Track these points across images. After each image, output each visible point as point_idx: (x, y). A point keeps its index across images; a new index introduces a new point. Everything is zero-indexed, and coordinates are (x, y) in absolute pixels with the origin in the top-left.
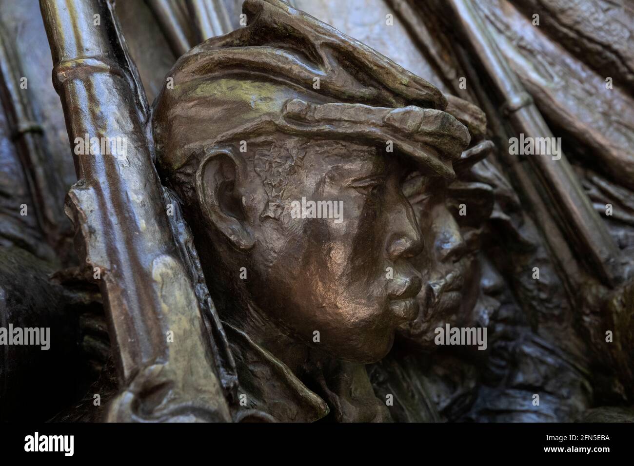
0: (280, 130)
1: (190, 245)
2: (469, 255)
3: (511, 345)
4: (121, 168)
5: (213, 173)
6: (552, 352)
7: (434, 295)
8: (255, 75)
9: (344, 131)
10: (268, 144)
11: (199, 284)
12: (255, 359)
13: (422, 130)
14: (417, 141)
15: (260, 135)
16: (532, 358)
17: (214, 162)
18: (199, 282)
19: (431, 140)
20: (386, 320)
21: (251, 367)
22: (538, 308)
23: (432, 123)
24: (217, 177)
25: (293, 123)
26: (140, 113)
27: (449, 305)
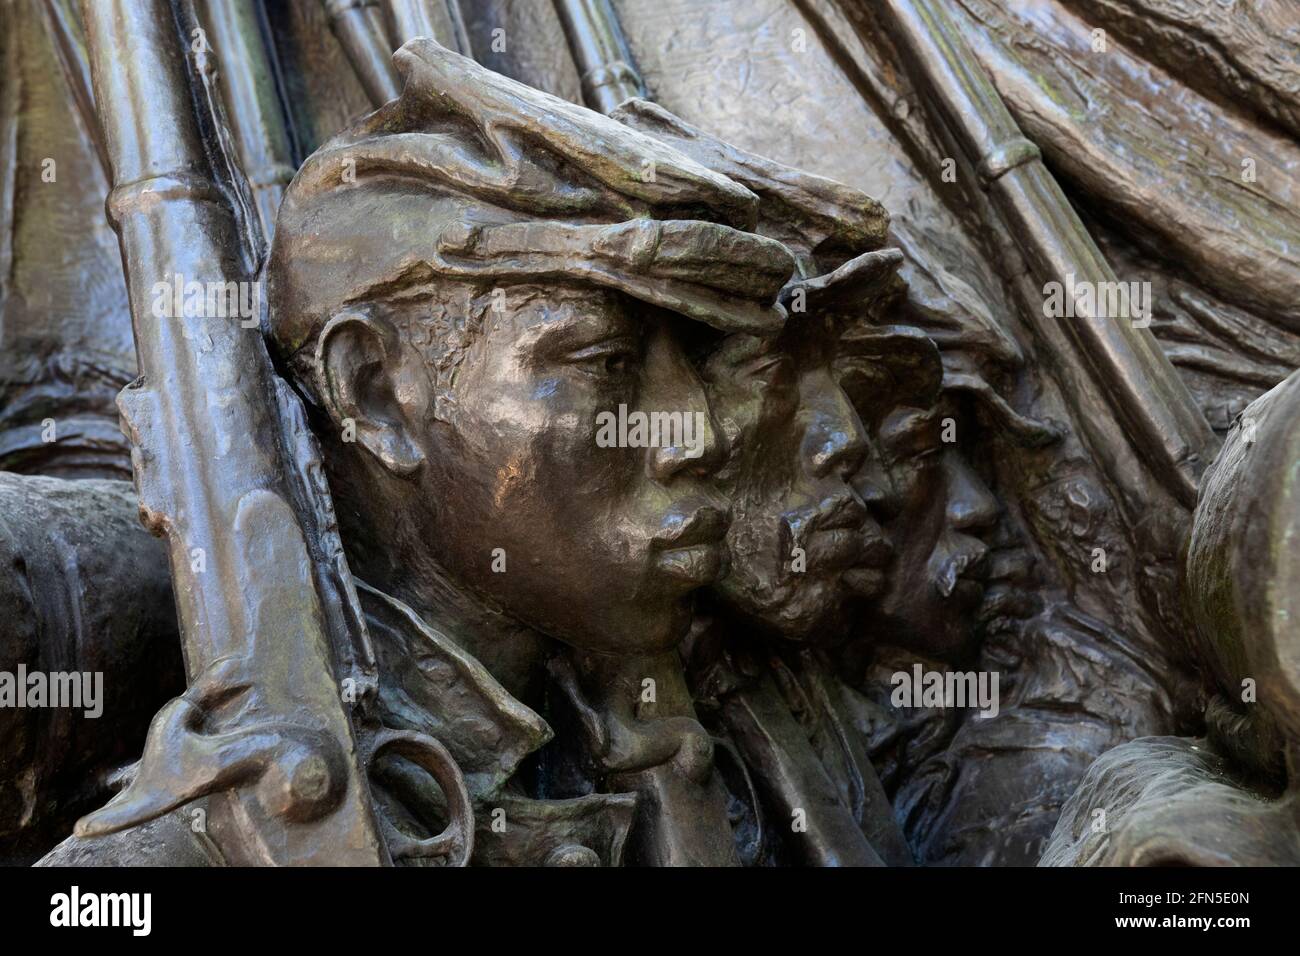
0: (437, 277)
1: (316, 471)
2: (914, 459)
3: (1024, 625)
4: (199, 354)
5: (344, 352)
6: (1101, 638)
7: (791, 538)
8: (405, 183)
9: (534, 271)
10: (425, 298)
11: (327, 534)
12: (426, 650)
13: (661, 259)
14: (660, 278)
15: (409, 285)
16: (1060, 650)
17: (343, 335)
18: (329, 529)
19: (685, 272)
20: (653, 584)
21: (421, 666)
22: (1072, 554)
23: (678, 245)
24: (351, 358)
25: (457, 262)
26: (247, 259)
27: (829, 556)
